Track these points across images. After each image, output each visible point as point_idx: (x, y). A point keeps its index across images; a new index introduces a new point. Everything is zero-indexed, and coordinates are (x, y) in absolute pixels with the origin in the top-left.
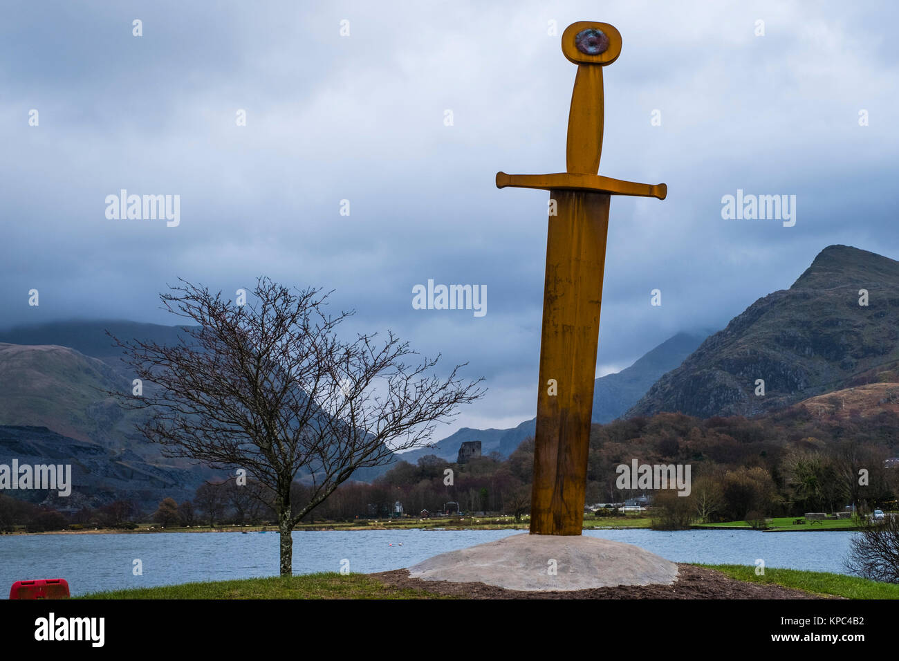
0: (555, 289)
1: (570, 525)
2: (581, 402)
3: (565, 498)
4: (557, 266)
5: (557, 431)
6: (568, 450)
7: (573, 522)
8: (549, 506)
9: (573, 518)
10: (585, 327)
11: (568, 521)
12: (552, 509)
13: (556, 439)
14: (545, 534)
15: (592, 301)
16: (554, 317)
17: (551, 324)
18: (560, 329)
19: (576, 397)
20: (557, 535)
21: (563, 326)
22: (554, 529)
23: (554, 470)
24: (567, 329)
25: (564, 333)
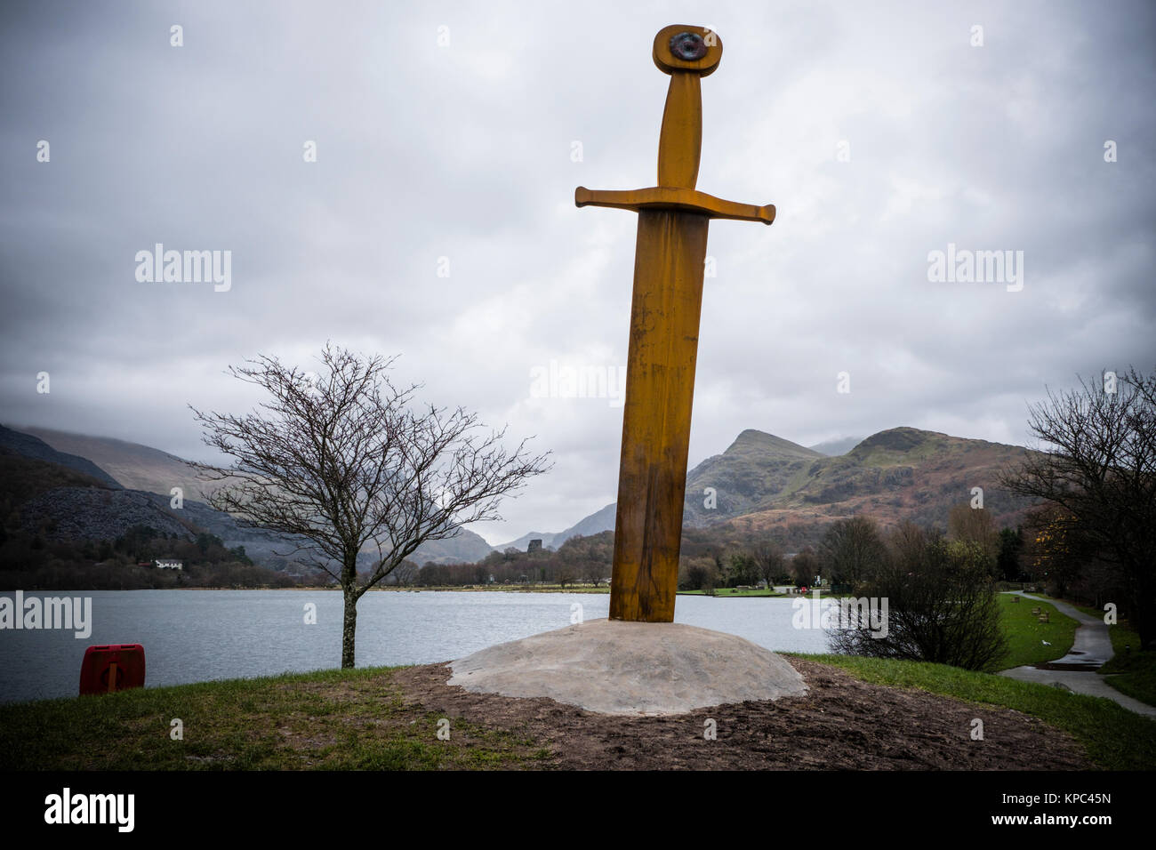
0: (643, 322)
1: (660, 610)
2: (674, 457)
3: (654, 575)
4: (646, 296)
5: (644, 491)
6: (658, 515)
7: (663, 605)
8: (633, 585)
9: (664, 600)
10: (678, 369)
11: (656, 604)
12: (637, 589)
13: (643, 503)
14: (628, 620)
15: (688, 338)
16: (642, 355)
17: (638, 363)
18: (649, 370)
19: (668, 450)
20: (643, 621)
21: (653, 365)
22: (640, 614)
23: (640, 541)
24: (658, 369)
25: (653, 373)
